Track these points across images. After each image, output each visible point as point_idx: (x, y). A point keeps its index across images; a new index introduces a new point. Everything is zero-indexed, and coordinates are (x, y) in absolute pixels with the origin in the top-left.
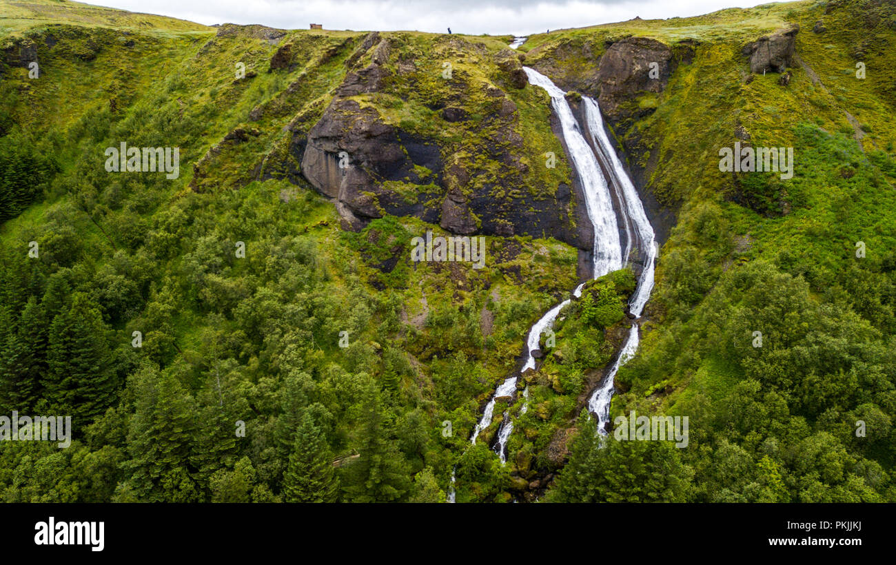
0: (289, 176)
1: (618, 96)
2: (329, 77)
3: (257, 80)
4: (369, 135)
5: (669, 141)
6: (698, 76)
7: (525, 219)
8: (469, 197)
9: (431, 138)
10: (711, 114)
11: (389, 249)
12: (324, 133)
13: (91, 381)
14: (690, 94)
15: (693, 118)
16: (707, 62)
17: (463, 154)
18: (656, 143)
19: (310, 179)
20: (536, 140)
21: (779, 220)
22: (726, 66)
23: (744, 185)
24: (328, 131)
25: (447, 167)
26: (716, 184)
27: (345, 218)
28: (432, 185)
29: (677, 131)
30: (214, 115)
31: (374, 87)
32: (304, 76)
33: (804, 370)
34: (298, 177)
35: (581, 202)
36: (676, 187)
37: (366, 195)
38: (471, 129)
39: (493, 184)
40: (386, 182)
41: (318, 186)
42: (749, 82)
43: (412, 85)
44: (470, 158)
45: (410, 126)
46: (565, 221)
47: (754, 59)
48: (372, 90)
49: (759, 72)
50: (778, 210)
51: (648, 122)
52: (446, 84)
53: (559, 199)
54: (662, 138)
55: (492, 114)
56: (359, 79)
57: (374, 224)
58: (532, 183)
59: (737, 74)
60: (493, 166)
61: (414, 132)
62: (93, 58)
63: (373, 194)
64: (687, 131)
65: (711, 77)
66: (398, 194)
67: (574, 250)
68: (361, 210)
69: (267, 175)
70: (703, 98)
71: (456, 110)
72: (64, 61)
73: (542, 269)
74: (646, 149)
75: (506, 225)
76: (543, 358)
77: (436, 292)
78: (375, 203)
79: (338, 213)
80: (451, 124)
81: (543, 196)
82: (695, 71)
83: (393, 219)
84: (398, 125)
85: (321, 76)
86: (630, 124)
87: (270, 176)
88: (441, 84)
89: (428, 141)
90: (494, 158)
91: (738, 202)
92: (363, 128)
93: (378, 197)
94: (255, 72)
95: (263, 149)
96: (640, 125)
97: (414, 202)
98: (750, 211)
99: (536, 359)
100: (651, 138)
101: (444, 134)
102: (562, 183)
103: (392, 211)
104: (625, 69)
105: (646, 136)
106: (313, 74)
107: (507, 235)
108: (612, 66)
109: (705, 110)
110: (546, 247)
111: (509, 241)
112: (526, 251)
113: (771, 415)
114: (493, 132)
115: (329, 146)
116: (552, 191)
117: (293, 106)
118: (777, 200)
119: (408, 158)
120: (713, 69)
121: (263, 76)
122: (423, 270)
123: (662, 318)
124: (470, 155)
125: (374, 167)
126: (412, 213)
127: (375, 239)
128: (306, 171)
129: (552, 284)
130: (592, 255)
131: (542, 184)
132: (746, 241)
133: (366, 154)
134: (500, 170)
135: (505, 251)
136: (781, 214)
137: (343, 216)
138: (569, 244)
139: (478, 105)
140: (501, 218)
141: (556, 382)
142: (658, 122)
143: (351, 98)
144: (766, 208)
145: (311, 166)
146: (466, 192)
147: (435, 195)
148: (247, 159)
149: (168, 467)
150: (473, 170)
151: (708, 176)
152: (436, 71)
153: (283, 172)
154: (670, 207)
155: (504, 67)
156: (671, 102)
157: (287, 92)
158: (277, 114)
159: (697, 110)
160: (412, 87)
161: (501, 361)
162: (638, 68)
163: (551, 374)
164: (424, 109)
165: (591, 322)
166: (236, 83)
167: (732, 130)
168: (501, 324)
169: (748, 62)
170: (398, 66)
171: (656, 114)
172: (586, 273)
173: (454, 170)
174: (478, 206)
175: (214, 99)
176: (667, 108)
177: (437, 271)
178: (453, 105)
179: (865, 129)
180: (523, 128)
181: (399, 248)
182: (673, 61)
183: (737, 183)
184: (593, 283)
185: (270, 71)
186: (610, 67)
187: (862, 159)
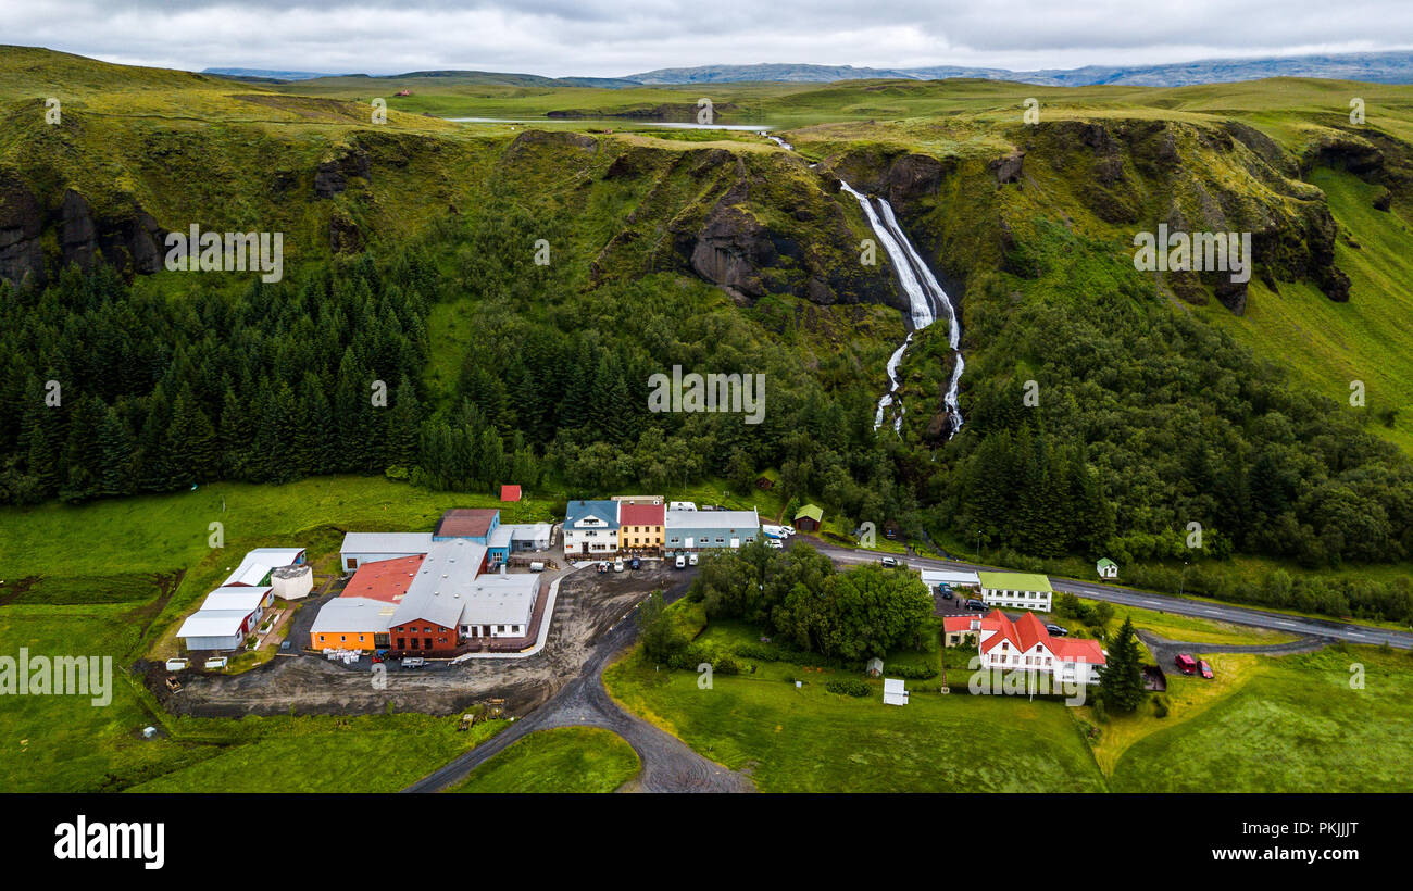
0: (679, 269)
1: (905, 198)
3: (594, 186)
4: (753, 234)
5: (949, 231)
6: (961, 183)
7: (864, 291)
8: (827, 277)
9: (789, 234)
10: (977, 212)
11: (780, 318)
12: (718, 234)
14: (958, 196)
15: (964, 214)
16: (966, 173)
17: (817, 246)
18: (938, 232)
19: (701, 270)
21: (1035, 280)
22: (980, 176)
23: (1010, 259)
24: (723, 231)
25: (806, 256)
26: (991, 259)
27: (737, 298)
28: (798, 269)
29: (953, 222)
30: (569, 218)
31: (746, 197)
32: (659, 185)
34: (690, 270)
35: (896, 276)
36: (960, 264)
37: (754, 280)
38: (818, 226)
39: (841, 266)
40: (764, 269)
41: (708, 275)
42: (1000, 188)
44: (821, 248)
45: (773, 226)
46: (889, 292)
47: (1000, 173)
48: (745, 200)
49: (1005, 182)
50: (1034, 274)
51: (931, 217)
52: (792, 193)
54: (943, 228)
55: (830, 215)
57: (761, 300)
59: (989, 182)
60: (838, 253)
61: (777, 230)
62: (406, 164)
63: (757, 278)
64: (961, 223)
65: (971, 184)
66: (774, 278)
67: (898, 311)
68: (751, 291)
69: (657, 269)
70: (969, 199)
71: (804, 212)
72: (380, 168)
73: (883, 325)
74: (932, 237)
75: (853, 296)
76: (903, 381)
78: (760, 285)
79: (729, 295)
80: (802, 223)
81: (873, 274)
82: (959, 179)
83: (774, 296)
84: (767, 226)
86: (915, 218)
87: (660, 270)
88: (788, 192)
89: (788, 236)
90: (837, 247)
91: (1006, 271)
92: (750, 229)
93: (762, 280)
94: (591, 179)
95: (646, 248)
96: (924, 219)
97: (786, 283)
98: (1016, 276)
100: (935, 229)
101: (799, 230)
103: (773, 290)
104: (909, 178)
105: (931, 228)
106: (665, 183)
107: (854, 303)
108: (899, 174)
109: (972, 209)
110: (881, 310)
111: (857, 307)
112: (869, 314)
114: (833, 228)
115: (721, 244)
117: (659, 211)
118: (1033, 268)
119: (775, 250)
120: (971, 178)
121: (601, 183)
122: (804, 331)
123: (976, 346)
124: (822, 246)
125: (755, 258)
126: (787, 291)
127: (769, 311)
128: (698, 264)
129: (892, 335)
132: (1017, 295)
133: (751, 248)
134: (843, 256)
135: (855, 315)
136: (1036, 277)
138: (894, 308)
139: (820, 208)
140: (849, 291)
141: (922, 391)
142: (938, 217)
143: (734, 206)
144: (1026, 274)
145: (703, 260)
146: (825, 273)
147: (800, 277)
148: (638, 256)
150: (826, 257)
151: (985, 254)
152: (781, 182)
153: (672, 266)
154: (958, 278)
155: (824, 177)
156: (945, 202)
157: (650, 200)
158: (646, 218)
159: (966, 209)
160: (766, 195)
161: (876, 386)
162: (919, 177)
163: (916, 387)
164: (781, 213)
165: (931, 355)
166: (578, 189)
167: (997, 223)
168: (870, 363)
169: (996, 174)
170: (753, 179)
171: (936, 211)
172: (910, 327)
173: (815, 257)
174: (834, 284)
175: (562, 203)
176: (943, 207)
177: (814, 332)
178: (801, 209)
179: (1071, 220)
180: (850, 225)
181: (786, 317)
182: (943, 173)
183: (1005, 258)
184: (922, 332)
185: (607, 178)
186: (898, 176)
187: (1074, 240)
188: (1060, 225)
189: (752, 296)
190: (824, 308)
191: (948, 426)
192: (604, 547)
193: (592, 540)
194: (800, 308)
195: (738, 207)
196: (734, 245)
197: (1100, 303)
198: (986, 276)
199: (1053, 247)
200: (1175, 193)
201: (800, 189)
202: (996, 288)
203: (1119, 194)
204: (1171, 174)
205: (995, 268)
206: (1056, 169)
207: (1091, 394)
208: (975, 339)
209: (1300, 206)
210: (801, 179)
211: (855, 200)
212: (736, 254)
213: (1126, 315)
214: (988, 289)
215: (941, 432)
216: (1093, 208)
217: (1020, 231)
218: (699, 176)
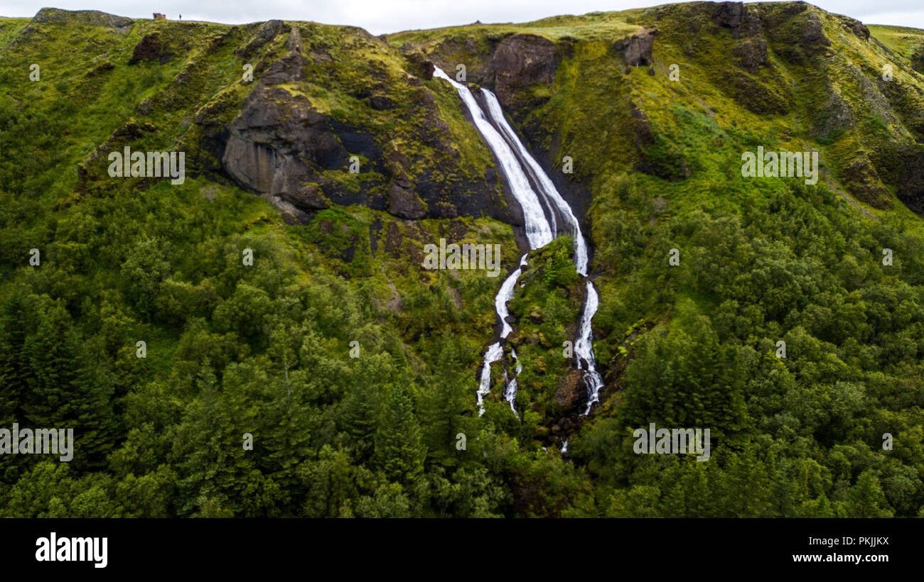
0: (205, 173)
1: (514, 87)
2: (220, 67)
3: (115, 72)
4: (307, 124)
5: (568, 125)
6: (581, 69)
7: (465, 201)
8: (414, 182)
9: (362, 127)
10: (602, 100)
11: (348, 238)
12: (255, 124)
13: (93, 406)
14: (577, 84)
15: (586, 104)
16: (585, 57)
17: (400, 141)
18: (555, 128)
19: (238, 174)
20: (456, 127)
21: (682, 182)
22: (603, 60)
23: (648, 156)
24: (260, 120)
25: (385, 155)
26: (624, 157)
27: (288, 212)
28: (372, 173)
29: (573, 115)
30: (71, 111)
31: (298, 76)
32: (192, 66)
33: (762, 287)
34: (222, 174)
35: (505, 182)
36: (584, 164)
37: (310, 186)
38: (401, 117)
39: (432, 169)
40: (325, 172)
41: (246, 181)
42: (628, 72)
43: (331, 74)
44: (405, 144)
45: (340, 114)
46: (496, 202)
48: (297, 79)
49: (634, 65)
50: (681, 174)
51: (545, 110)
52: (366, 74)
53: (488, 181)
54: (561, 122)
55: (417, 103)
56: (285, 66)
57: (322, 214)
58: (464, 166)
59: (614, 66)
60: (428, 152)
61: (345, 121)
63: (315, 184)
64: (583, 115)
65: (592, 69)
66: (340, 184)
67: (508, 226)
68: (307, 201)
70: (590, 86)
71: (383, 98)
74: (548, 133)
75: (450, 207)
76: (517, 322)
77: (401, 276)
78: (319, 193)
79: (275, 207)
80: (380, 112)
81: (476, 179)
82: (577, 64)
83: (340, 208)
84: (330, 114)
85: (212, 67)
86: (527, 112)
88: (361, 73)
89: (360, 129)
90: (428, 144)
91: (643, 172)
92: (302, 116)
93: (321, 187)
94: (112, 64)
95: (163, 145)
96: (538, 112)
97: (357, 190)
98: (657, 178)
99: (510, 324)
100: (551, 124)
101: (375, 121)
102: (488, 166)
103: (338, 201)
104: (517, 63)
105: (546, 122)
106: (201, 64)
107: (452, 217)
108: (505, 60)
109: (595, 97)
110: (487, 225)
111: (455, 222)
112: (471, 231)
113: (754, 323)
114: (421, 120)
115: (261, 137)
116: (482, 174)
117: (186, 98)
118: (678, 166)
119: (342, 147)
120: (593, 63)
121: (124, 68)
122: (382, 256)
123: (613, 272)
124: (406, 142)
125: (312, 157)
126: (358, 202)
127: (331, 228)
128: (232, 166)
130: (524, 230)
131: (472, 168)
132: (660, 202)
133: (304, 143)
134: (435, 155)
135: (453, 232)
136: (684, 178)
137: (283, 211)
138: (503, 222)
139: (403, 94)
140: (444, 201)
141: (543, 339)
142: (554, 109)
143: (279, 86)
144: (670, 174)
145: (238, 160)
146: (411, 178)
147: (377, 183)
149: (239, 473)
150: (412, 156)
151: (615, 151)
152: (352, 61)
153: (197, 169)
154: (580, 182)
155: (412, 59)
156: (563, 92)
157: (176, 84)
158: (169, 108)
159: (588, 98)
160: (332, 77)
161: (481, 331)
162: (529, 61)
163: (535, 333)
164: (350, 99)
165: (554, 284)
166: (90, 75)
167: (628, 112)
168: (472, 298)
169: (622, 56)
170: (313, 55)
171: (551, 102)
172: (524, 246)
173: (396, 156)
174: (422, 190)
175: (65, 93)
176: (559, 97)
177: (397, 256)
178: (379, 94)
179: (714, 110)
180: (445, 116)
181: (356, 237)
182: (558, 56)
183: (642, 155)
184: (540, 252)
185: (133, 62)
186: (504, 61)
187: (722, 132)
188: (703, 116)
189: (307, 208)
190: (410, 223)
191: (583, 391)
194: (377, 224)
195: (286, 87)
196: (279, 139)
197: (773, 210)
198: (619, 179)
199: (701, 142)
200: (831, 78)
201: (378, 71)
202: (634, 192)
203: (765, 80)
204: (821, 57)
205: (629, 168)
206: (688, 55)
207: (806, 351)
208: (611, 261)
210: (379, 58)
211: (451, 89)
212: (284, 151)
213: (812, 225)
214: (623, 195)
215: (574, 402)
216: (736, 97)
217: (658, 121)
218: (247, 55)
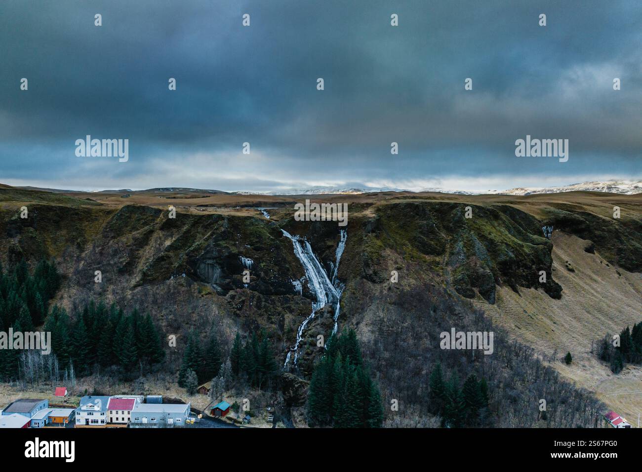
3: (154, 233)
4: (228, 257)
7: (290, 288)
11: (240, 301)
19: (201, 275)
20: (289, 258)
24: (210, 255)
27: (219, 290)
28: (252, 276)
31: (226, 238)
32: (185, 232)
38: (266, 254)
40: (234, 276)
41: (204, 278)
42: (366, 236)
47: (367, 228)
49: (369, 232)
50: (379, 280)
52: (253, 237)
56: (221, 235)
57: (231, 292)
58: (291, 274)
63: (229, 280)
68: (225, 286)
69: (178, 274)
71: (259, 246)
75: (283, 291)
79: (214, 288)
80: (257, 252)
83: (238, 289)
84: (237, 253)
85: (193, 232)
90: (276, 265)
91: (366, 279)
92: (226, 254)
93: (232, 281)
98: (370, 281)
101: (255, 256)
102: (302, 274)
106: (189, 231)
111: (285, 297)
112: (292, 301)
114: (274, 255)
115: (210, 262)
116: (299, 277)
117: (182, 245)
118: (378, 277)
119: (241, 266)
121: (158, 231)
124: (267, 264)
125: (229, 269)
128: (199, 272)
131: (294, 275)
133: (226, 264)
134: (278, 270)
135: (284, 301)
138: (307, 298)
139: (268, 245)
140: (281, 288)
143: (219, 242)
144: (376, 281)
145: (201, 270)
146: (268, 278)
147: (254, 280)
148: (168, 268)
150: (269, 270)
152: (248, 231)
155: (273, 229)
167: (362, 254)
177: (259, 309)
181: (243, 301)
183: (365, 272)
185: (162, 229)
186: (315, 229)
189: (225, 289)
190: (266, 297)
192: (97, 422)
193: (91, 418)
194: (253, 296)
196: (217, 262)
200: (460, 239)
201: (258, 235)
206: (401, 227)
208: (344, 314)
209: (533, 248)
210: (259, 230)
211: (290, 241)
217: (374, 258)
218: (206, 228)
